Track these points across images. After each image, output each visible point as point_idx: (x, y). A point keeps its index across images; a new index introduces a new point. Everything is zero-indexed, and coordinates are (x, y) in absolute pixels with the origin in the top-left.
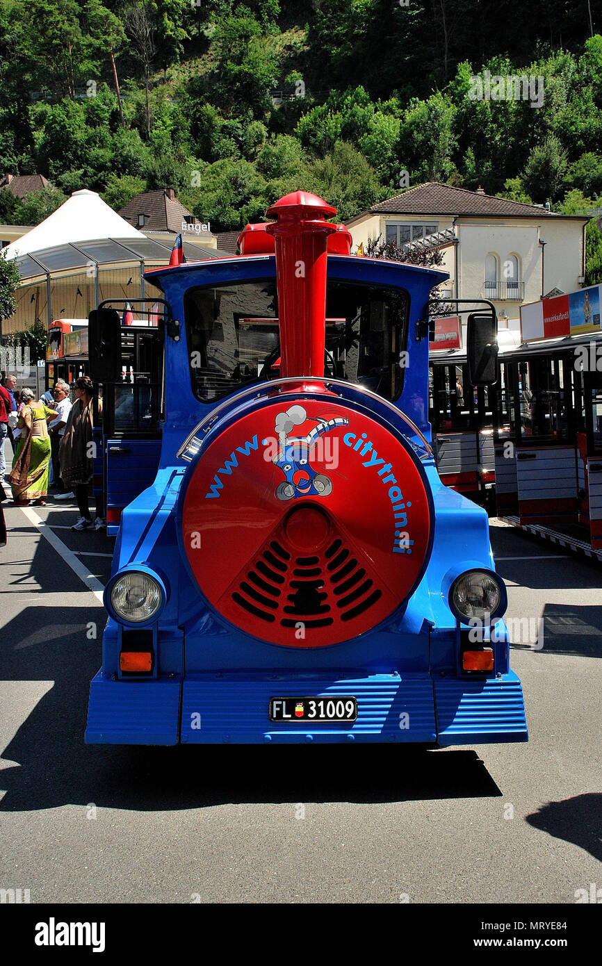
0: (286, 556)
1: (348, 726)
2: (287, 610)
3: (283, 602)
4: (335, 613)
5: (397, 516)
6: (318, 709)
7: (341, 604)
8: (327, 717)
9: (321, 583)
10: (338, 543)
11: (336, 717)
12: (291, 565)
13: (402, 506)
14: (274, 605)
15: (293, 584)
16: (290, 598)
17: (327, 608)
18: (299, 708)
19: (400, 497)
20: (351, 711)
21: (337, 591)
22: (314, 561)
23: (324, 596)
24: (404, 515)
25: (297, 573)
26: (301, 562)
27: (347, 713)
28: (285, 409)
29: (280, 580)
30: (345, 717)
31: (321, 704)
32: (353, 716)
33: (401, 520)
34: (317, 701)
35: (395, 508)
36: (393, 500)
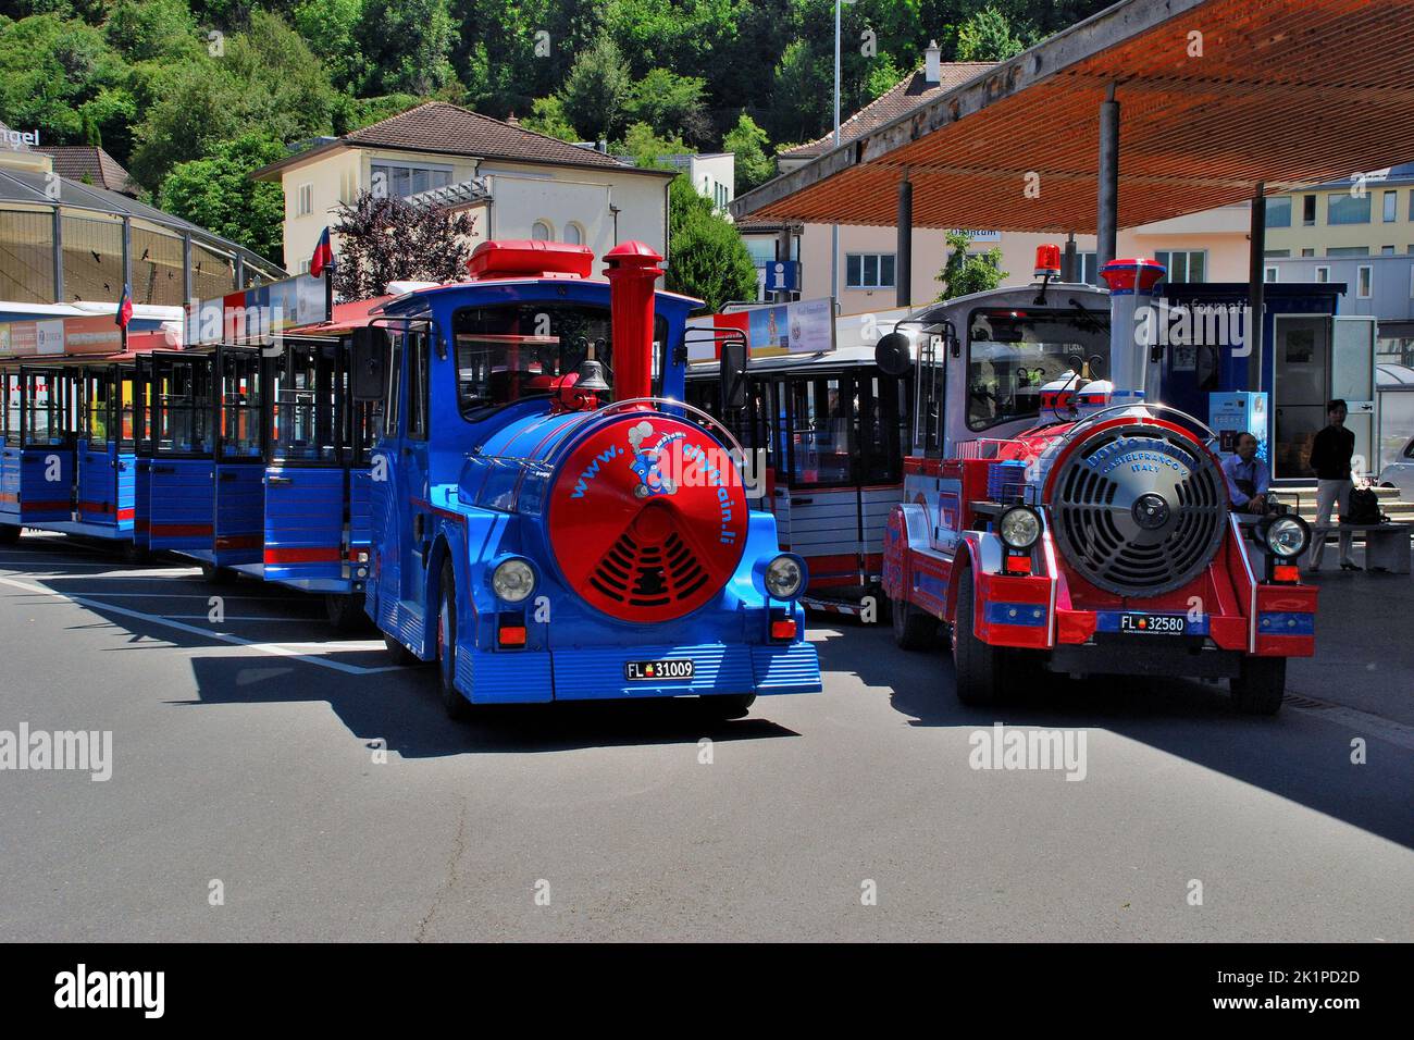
0: (634, 546)
1: (688, 682)
2: (635, 591)
3: (631, 584)
4: (672, 594)
5: (724, 512)
6: (664, 669)
7: (677, 585)
8: (671, 676)
9: (661, 568)
10: (675, 536)
11: (678, 675)
12: (638, 554)
13: (727, 504)
14: (623, 587)
15: (640, 570)
16: (637, 581)
17: (665, 590)
18: (649, 669)
19: (726, 497)
20: (690, 670)
21: (675, 575)
22: (656, 550)
23: (663, 579)
24: (728, 512)
25: (643, 560)
26: (646, 551)
27: (686, 672)
28: (635, 424)
29: (629, 566)
30: (685, 675)
31: (666, 665)
32: (692, 674)
33: (727, 515)
34: (663, 663)
35: (723, 506)
36: (722, 499)
